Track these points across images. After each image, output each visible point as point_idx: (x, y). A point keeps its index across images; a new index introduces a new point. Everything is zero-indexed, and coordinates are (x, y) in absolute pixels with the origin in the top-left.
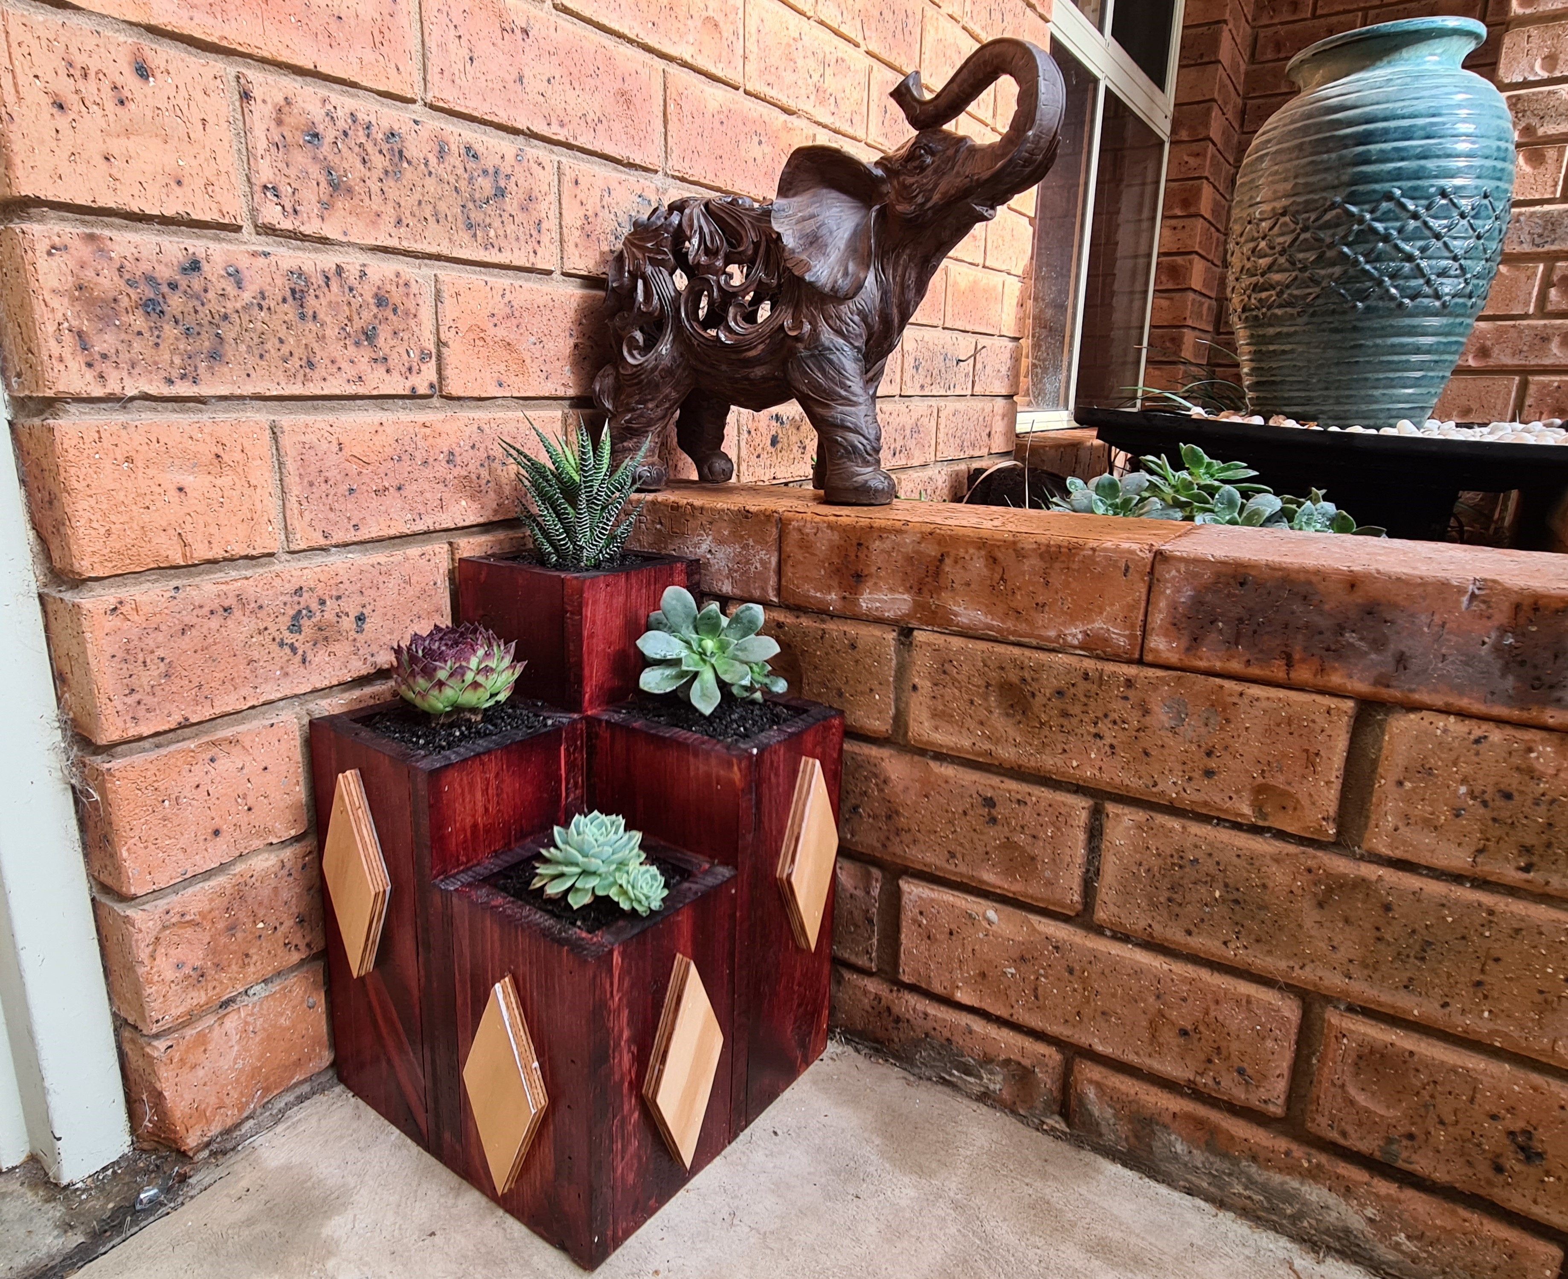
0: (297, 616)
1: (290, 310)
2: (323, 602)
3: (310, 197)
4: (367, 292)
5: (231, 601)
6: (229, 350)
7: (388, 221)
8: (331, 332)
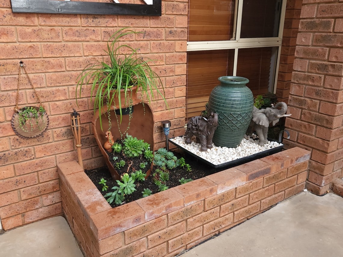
0: (17, 182)
1: (15, 155)
2: (20, 180)
3: (17, 145)
4: (25, 151)
5: (9, 181)
6: (8, 160)
7: (27, 144)
8: (20, 156)
